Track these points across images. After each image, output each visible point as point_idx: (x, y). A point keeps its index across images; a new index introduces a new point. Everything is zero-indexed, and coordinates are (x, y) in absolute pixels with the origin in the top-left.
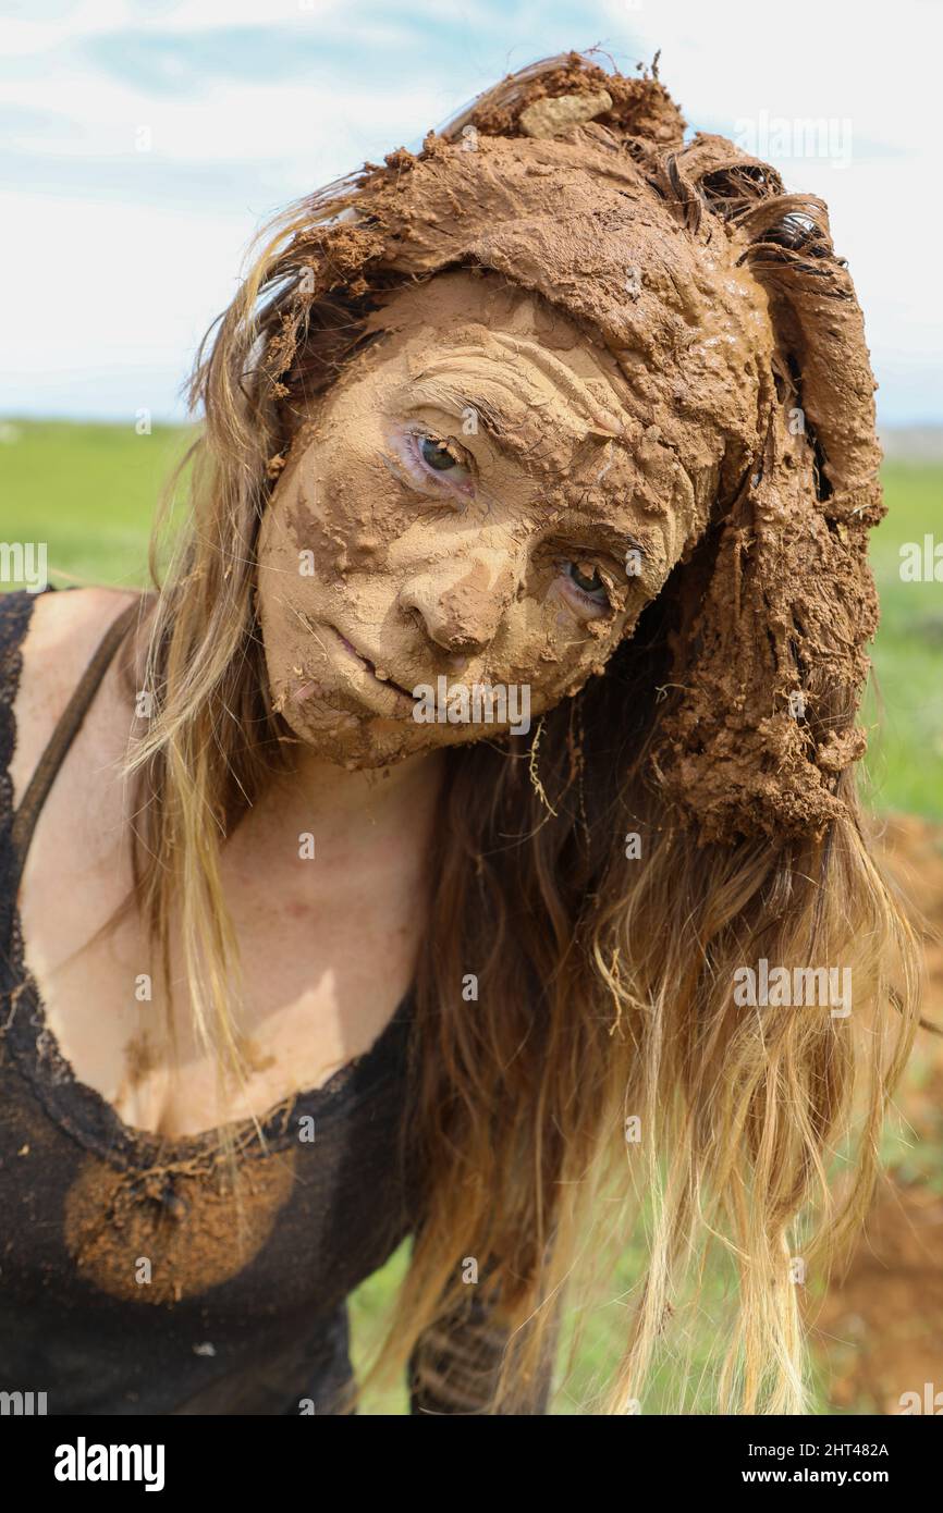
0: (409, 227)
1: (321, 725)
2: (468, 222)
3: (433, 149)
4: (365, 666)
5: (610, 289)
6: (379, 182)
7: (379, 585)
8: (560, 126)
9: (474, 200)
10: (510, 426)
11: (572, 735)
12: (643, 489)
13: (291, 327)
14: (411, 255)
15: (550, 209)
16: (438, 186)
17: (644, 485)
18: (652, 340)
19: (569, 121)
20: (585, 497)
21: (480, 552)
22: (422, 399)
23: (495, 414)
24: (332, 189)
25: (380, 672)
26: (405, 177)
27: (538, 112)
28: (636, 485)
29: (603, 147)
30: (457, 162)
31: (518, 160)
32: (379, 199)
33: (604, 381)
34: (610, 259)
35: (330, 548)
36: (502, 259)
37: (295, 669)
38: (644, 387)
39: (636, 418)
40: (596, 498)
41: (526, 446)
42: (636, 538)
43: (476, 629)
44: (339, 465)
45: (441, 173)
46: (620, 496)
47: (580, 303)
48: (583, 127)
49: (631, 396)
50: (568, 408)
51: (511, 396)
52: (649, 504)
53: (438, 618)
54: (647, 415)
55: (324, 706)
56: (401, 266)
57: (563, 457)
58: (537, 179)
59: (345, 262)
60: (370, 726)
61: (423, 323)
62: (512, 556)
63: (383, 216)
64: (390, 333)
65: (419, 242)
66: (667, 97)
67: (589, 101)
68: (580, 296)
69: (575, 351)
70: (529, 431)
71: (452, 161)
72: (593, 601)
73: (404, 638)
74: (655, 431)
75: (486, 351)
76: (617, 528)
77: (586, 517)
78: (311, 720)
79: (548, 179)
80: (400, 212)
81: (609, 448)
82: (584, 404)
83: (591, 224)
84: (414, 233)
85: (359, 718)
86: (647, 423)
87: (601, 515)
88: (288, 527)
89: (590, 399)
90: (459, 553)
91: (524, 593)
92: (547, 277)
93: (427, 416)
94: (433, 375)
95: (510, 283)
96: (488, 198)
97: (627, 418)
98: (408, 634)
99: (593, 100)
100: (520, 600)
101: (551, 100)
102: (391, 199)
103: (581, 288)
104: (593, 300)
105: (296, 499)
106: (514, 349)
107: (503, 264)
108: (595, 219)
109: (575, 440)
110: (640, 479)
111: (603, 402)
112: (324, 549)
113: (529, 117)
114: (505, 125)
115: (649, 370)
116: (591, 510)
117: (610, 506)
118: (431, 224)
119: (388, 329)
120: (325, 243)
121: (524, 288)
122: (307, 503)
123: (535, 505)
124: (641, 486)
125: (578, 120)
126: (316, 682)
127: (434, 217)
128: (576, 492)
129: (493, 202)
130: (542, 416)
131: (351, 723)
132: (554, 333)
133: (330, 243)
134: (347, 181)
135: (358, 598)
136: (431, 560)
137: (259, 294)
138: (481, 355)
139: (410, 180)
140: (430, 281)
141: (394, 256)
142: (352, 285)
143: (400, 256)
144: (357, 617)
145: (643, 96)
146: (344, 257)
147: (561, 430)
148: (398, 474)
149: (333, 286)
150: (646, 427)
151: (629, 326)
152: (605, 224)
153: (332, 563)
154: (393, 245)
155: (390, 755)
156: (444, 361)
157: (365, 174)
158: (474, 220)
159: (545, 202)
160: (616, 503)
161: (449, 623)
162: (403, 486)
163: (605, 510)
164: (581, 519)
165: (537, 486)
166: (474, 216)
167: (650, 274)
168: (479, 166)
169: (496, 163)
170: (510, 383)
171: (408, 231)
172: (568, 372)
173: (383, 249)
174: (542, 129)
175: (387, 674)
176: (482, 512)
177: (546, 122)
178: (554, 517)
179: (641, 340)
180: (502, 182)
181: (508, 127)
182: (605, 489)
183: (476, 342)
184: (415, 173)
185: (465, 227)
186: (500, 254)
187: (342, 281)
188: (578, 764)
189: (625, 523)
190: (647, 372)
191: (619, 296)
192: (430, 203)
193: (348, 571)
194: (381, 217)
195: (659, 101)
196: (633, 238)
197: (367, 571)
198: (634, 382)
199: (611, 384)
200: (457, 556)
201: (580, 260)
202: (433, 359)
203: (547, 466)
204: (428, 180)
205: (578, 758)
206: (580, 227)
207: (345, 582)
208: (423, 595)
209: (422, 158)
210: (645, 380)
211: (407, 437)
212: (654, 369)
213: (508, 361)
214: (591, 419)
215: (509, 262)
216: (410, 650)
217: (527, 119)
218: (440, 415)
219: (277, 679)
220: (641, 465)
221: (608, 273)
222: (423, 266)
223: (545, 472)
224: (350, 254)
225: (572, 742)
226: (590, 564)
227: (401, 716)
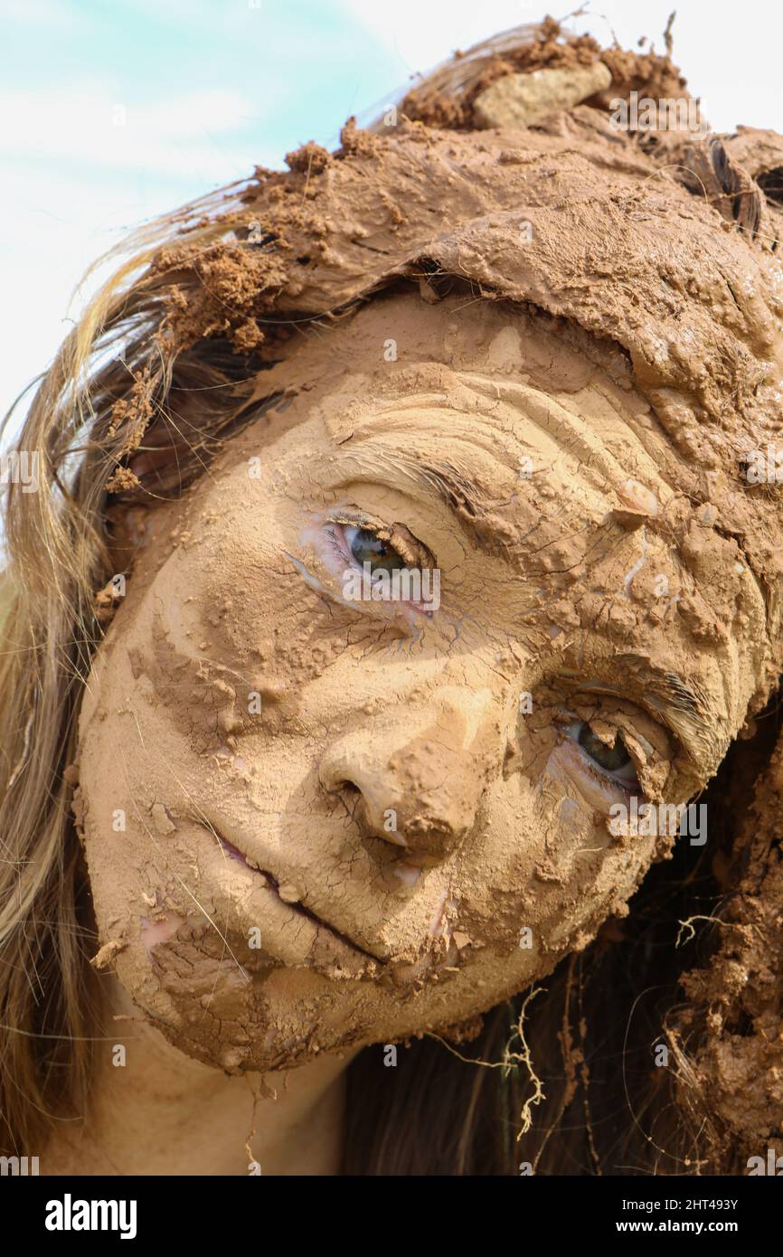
0: (323, 243)
1: (189, 985)
2: (411, 232)
3: (357, 140)
4: (263, 880)
5: (641, 298)
6: (278, 189)
7: (287, 752)
8: (535, 110)
9: (420, 203)
10: (492, 504)
11: (567, 1027)
12: (692, 599)
13: (145, 388)
14: (326, 286)
15: (539, 202)
16: (366, 188)
17: (694, 593)
18: (704, 372)
19: (548, 103)
20: (605, 611)
21: (449, 693)
22: (352, 472)
23: (466, 485)
24: (206, 204)
25: (290, 888)
26: (317, 180)
27: (503, 93)
28: (682, 593)
29: (603, 140)
30: (393, 155)
31: (482, 149)
32: (279, 210)
33: (631, 437)
34: (639, 257)
35: (208, 699)
36: (475, 259)
37: (145, 896)
38: (693, 444)
39: (680, 493)
40: (623, 614)
41: (515, 532)
42: (683, 679)
43: (447, 807)
44: (222, 573)
45: (370, 169)
46: (658, 611)
47: (596, 315)
48: (572, 115)
49: (672, 457)
50: (579, 476)
51: (491, 461)
52: (701, 625)
53: (386, 793)
54: (696, 487)
55: (194, 954)
56: (310, 303)
57: (573, 551)
58: (515, 168)
59: (226, 290)
60: (267, 986)
61: (347, 371)
62: (497, 699)
63: (284, 231)
64: (293, 394)
65: (337, 266)
66: (682, 83)
67: (576, 75)
68: (596, 306)
69: (585, 393)
70: (519, 509)
71: (386, 154)
72: (616, 783)
73: (327, 832)
74: (709, 512)
75: (450, 399)
76: (655, 662)
77: (605, 642)
78: (171, 979)
79: (532, 167)
80: (310, 224)
81: (639, 536)
82: (603, 470)
83: (606, 211)
84: (331, 254)
85: (250, 972)
86: (697, 500)
87: (629, 639)
88: (137, 677)
89: (612, 464)
90: (415, 696)
91: (513, 763)
92: (545, 281)
93: (360, 496)
94: (368, 436)
95: (485, 294)
96: (442, 197)
97: (667, 491)
98: (336, 825)
99: (583, 75)
100: (506, 775)
101: (523, 77)
102: (296, 210)
103: (598, 295)
104: (617, 311)
105: (150, 635)
106: (493, 394)
107: (477, 266)
108: (612, 205)
109: (590, 523)
110: (688, 582)
111: (630, 467)
112: (198, 702)
113: (489, 101)
114: (451, 116)
115: (700, 420)
116: (614, 632)
117: (644, 627)
118: (355, 239)
119: (288, 389)
120: (199, 268)
121: (508, 299)
122: (168, 639)
123: (529, 623)
124: (688, 596)
125: (563, 101)
126: (182, 916)
127: (361, 230)
128: (591, 602)
129: (450, 202)
130: (538, 488)
131: (239, 979)
132: (555, 371)
133: (206, 268)
134: (228, 192)
135: (253, 773)
136: (370, 709)
137: (93, 350)
138: (442, 405)
139: (324, 183)
140: (353, 315)
141: (300, 287)
142: (237, 331)
143: (308, 288)
144: (251, 804)
145: (651, 76)
146: (226, 284)
147: (568, 508)
148: (314, 583)
149: (209, 330)
150: (695, 505)
151: (672, 350)
152: (628, 211)
153: (212, 721)
154: (298, 272)
155: (294, 1044)
156: (385, 416)
157: (255, 183)
158: (420, 229)
159: (530, 194)
160: (652, 622)
161: (405, 797)
162: (326, 599)
163: (636, 632)
164: (597, 645)
165: (533, 593)
166: (421, 223)
167: (699, 280)
168: (427, 157)
169: (452, 153)
170: (489, 441)
171: (322, 249)
172: (575, 423)
173: (284, 277)
174: (509, 116)
175: (299, 891)
176: (445, 637)
177: (517, 107)
178: (560, 641)
179: (688, 371)
180: (462, 174)
181: (456, 118)
182: (635, 600)
183: (434, 386)
184: (331, 173)
185: (406, 239)
186: (471, 253)
187: (224, 323)
188: (578, 1076)
189: (666, 652)
190: (694, 422)
191: (652, 309)
192: (354, 211)
193: (237, 732)
194: (281, 233)
195: (672, 85)
196: (669, 230)
197: (268, 730)
198: (679, 437)
199: (643, 442)
200: (412, 699)
201: (594, 257)
202: (366, 416)
203: (548, 562)
204: (351, 180)
205: (578, 1067)
206: (591, 215)
207: (232, 749)
208: (361, 760)
209: (339, 156)
210: (693, 434)
211: (330, 528)
212: (707, 417)
213: (485, 412)
214: (613, 493)
215: (484, 263)
216: (336, 850)
217: (486, 104)
218: (381, 492)
219: (112, 919)
220: (688, 561)
221: (636, 276)
222: (343, 297)
223: (546, 572)
224: (235, 279)
225: (569, 1040)
226: (610, 724)
227: (321, 962)
